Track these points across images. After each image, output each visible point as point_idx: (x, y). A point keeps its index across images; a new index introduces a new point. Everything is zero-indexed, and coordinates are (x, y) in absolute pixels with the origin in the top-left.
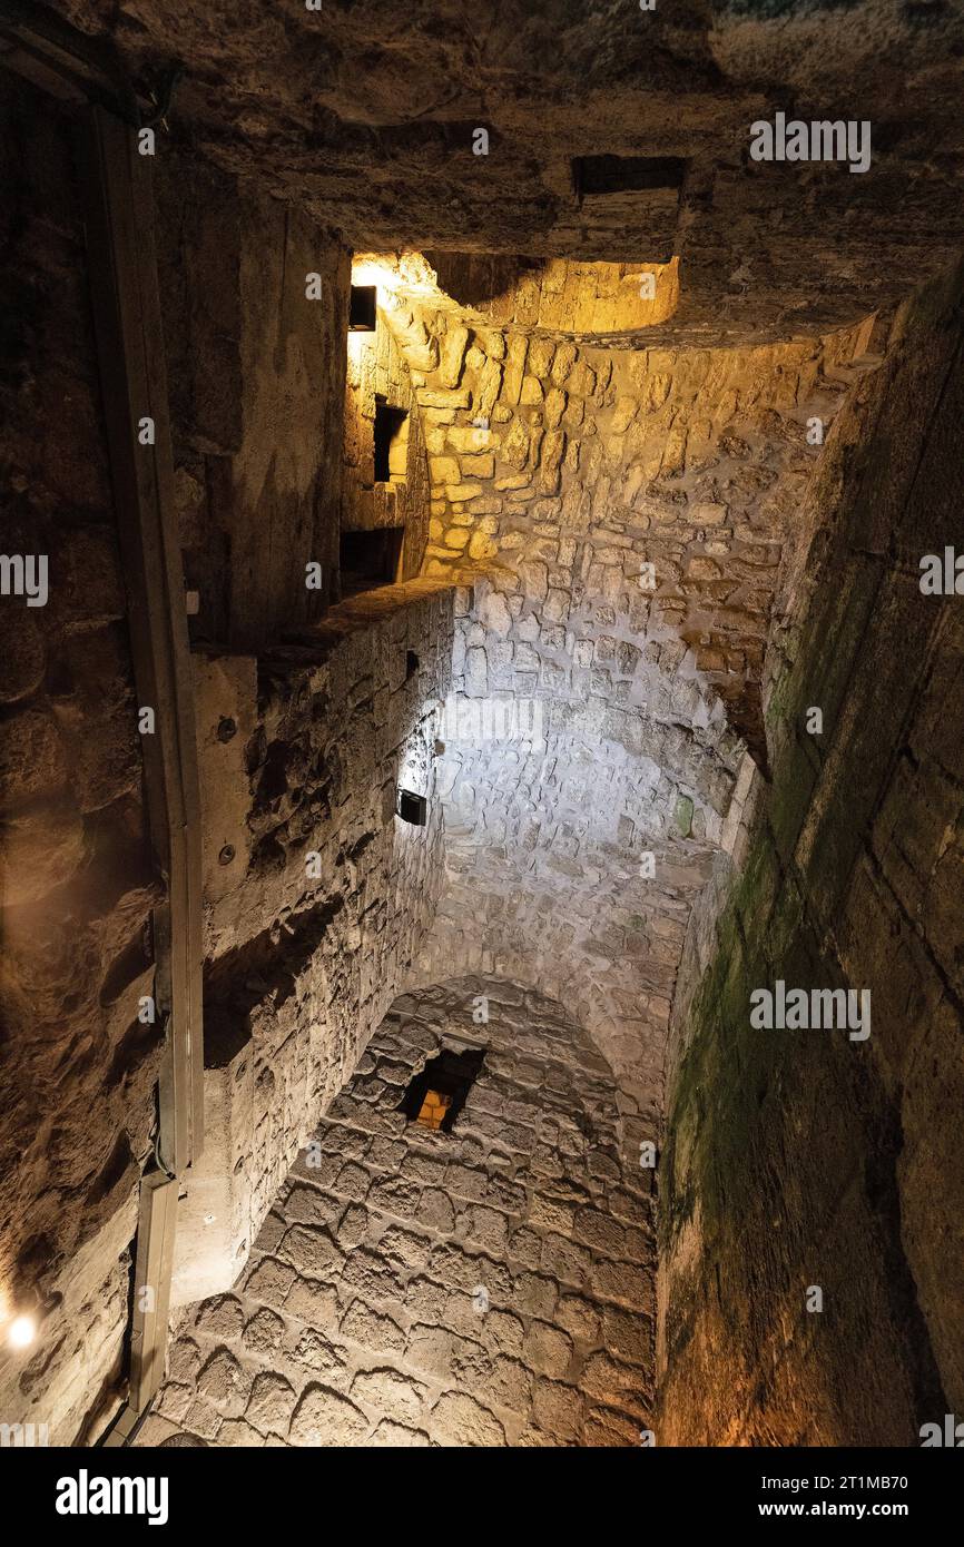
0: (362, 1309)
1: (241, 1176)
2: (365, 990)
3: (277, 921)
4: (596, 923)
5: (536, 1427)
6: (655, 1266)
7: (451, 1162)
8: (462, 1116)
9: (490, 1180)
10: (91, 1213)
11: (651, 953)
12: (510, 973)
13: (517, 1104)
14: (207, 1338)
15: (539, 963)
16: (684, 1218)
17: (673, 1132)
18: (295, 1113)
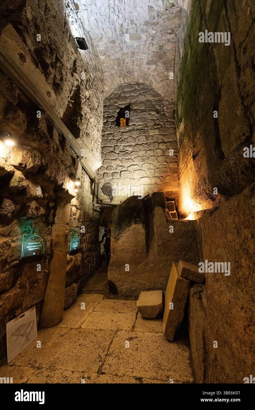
0: (124, 159)
1: (93, 151)
2: (96, 104)
3: (68, 101)
4: (149, 54)
5: (159, 162)
6: (176, 132)
7: (131, 131)
8: (130, 121)
9: (140, 131)
10: (75, 168)
11: (166, 57)
12: (129, 81)
13: (141, 113)
14: (101, 172)
15: (136, 75)
16: (181, 122)
17: (177, 105)
18: (96, 137)
